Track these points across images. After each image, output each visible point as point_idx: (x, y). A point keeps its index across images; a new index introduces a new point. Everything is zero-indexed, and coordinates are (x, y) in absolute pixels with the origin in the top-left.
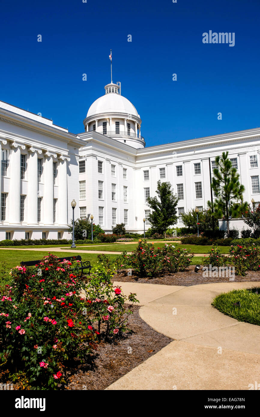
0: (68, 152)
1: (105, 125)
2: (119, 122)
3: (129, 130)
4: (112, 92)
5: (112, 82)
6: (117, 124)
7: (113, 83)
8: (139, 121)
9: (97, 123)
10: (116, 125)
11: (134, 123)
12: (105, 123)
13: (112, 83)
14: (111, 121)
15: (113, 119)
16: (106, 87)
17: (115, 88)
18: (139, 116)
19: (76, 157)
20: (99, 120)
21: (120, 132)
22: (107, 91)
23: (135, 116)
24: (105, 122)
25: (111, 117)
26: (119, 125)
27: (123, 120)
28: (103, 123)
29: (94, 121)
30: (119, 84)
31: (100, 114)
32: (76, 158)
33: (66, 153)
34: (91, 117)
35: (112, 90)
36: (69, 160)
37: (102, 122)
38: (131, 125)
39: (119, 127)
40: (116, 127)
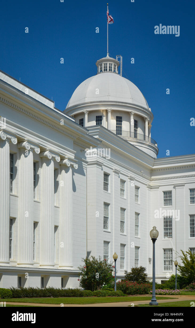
0: (74, 155)
1: (99, 120)
2: (121, 117)
3: (135, 130)
4: (109, 70)
5: (108, 55)
6: (119, 120)
7: (110, 56)
8: (151, 118)
9: (86, 116)
10: (117, 121)
11: (143, 119)
12: (99, 118)
13: (108, 57)
14: (110, 114)
15: (113, 112)
16: (99, 63)
17: (113, 65)
18: (150, 109)
19: (83, 163)
20: (90, 113)
21: (122, 132)
22: (101, 68)
23: (144, 108)
24: (99, 116)
25: (109, 108)
26: (121, 122)
27: (129, 114)
28: (97, 117)
29: (83, 114)
30: (119, 59)
31: (91, 103)
32: (83, 165)
33: (72, 156)
34: (75, 107)
35: (109, 67)
36: (76, 166)
37: (94, 116)
38: (140, 123)
39: (121, 125)
40: (117, 124)
